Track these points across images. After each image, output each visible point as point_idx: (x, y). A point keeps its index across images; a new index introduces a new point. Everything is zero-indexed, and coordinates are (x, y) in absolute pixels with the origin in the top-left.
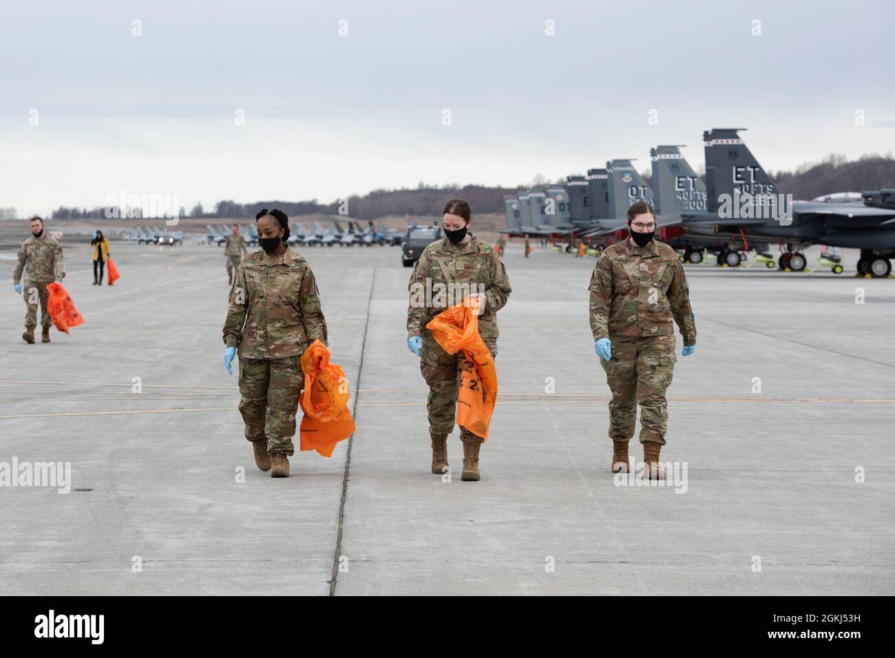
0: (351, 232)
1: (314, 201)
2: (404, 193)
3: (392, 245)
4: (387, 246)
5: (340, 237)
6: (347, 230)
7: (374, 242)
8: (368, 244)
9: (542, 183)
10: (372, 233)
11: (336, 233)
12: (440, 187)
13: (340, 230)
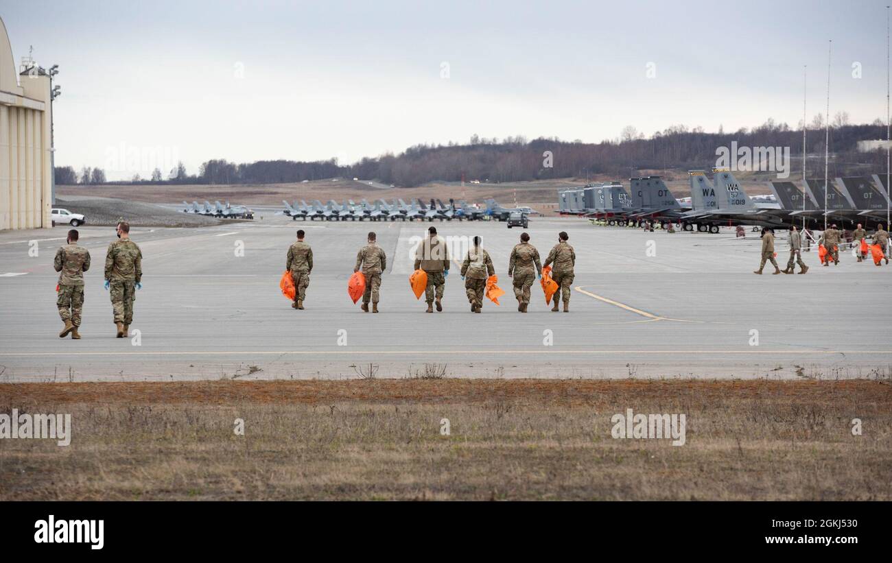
0: (433, 208)
1: (333, 160)
2: (455, 149)
3: (471, 220)
4: (465, 221)
5: (424, 213)
6: (429, 206)
7: (454, 217)
8: (449, 219)
9: (633, 138)
10: (452, 209)
11: (420, 209)
12: (500, 141)
13: (423, 207)
